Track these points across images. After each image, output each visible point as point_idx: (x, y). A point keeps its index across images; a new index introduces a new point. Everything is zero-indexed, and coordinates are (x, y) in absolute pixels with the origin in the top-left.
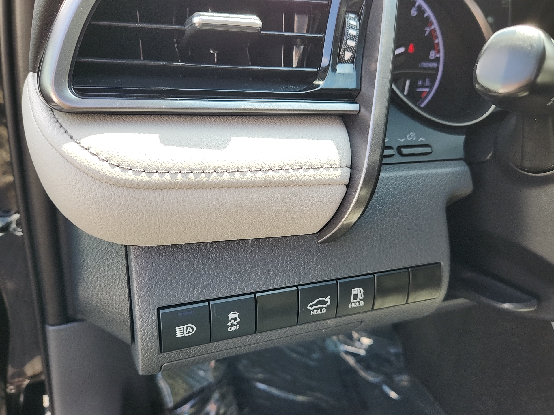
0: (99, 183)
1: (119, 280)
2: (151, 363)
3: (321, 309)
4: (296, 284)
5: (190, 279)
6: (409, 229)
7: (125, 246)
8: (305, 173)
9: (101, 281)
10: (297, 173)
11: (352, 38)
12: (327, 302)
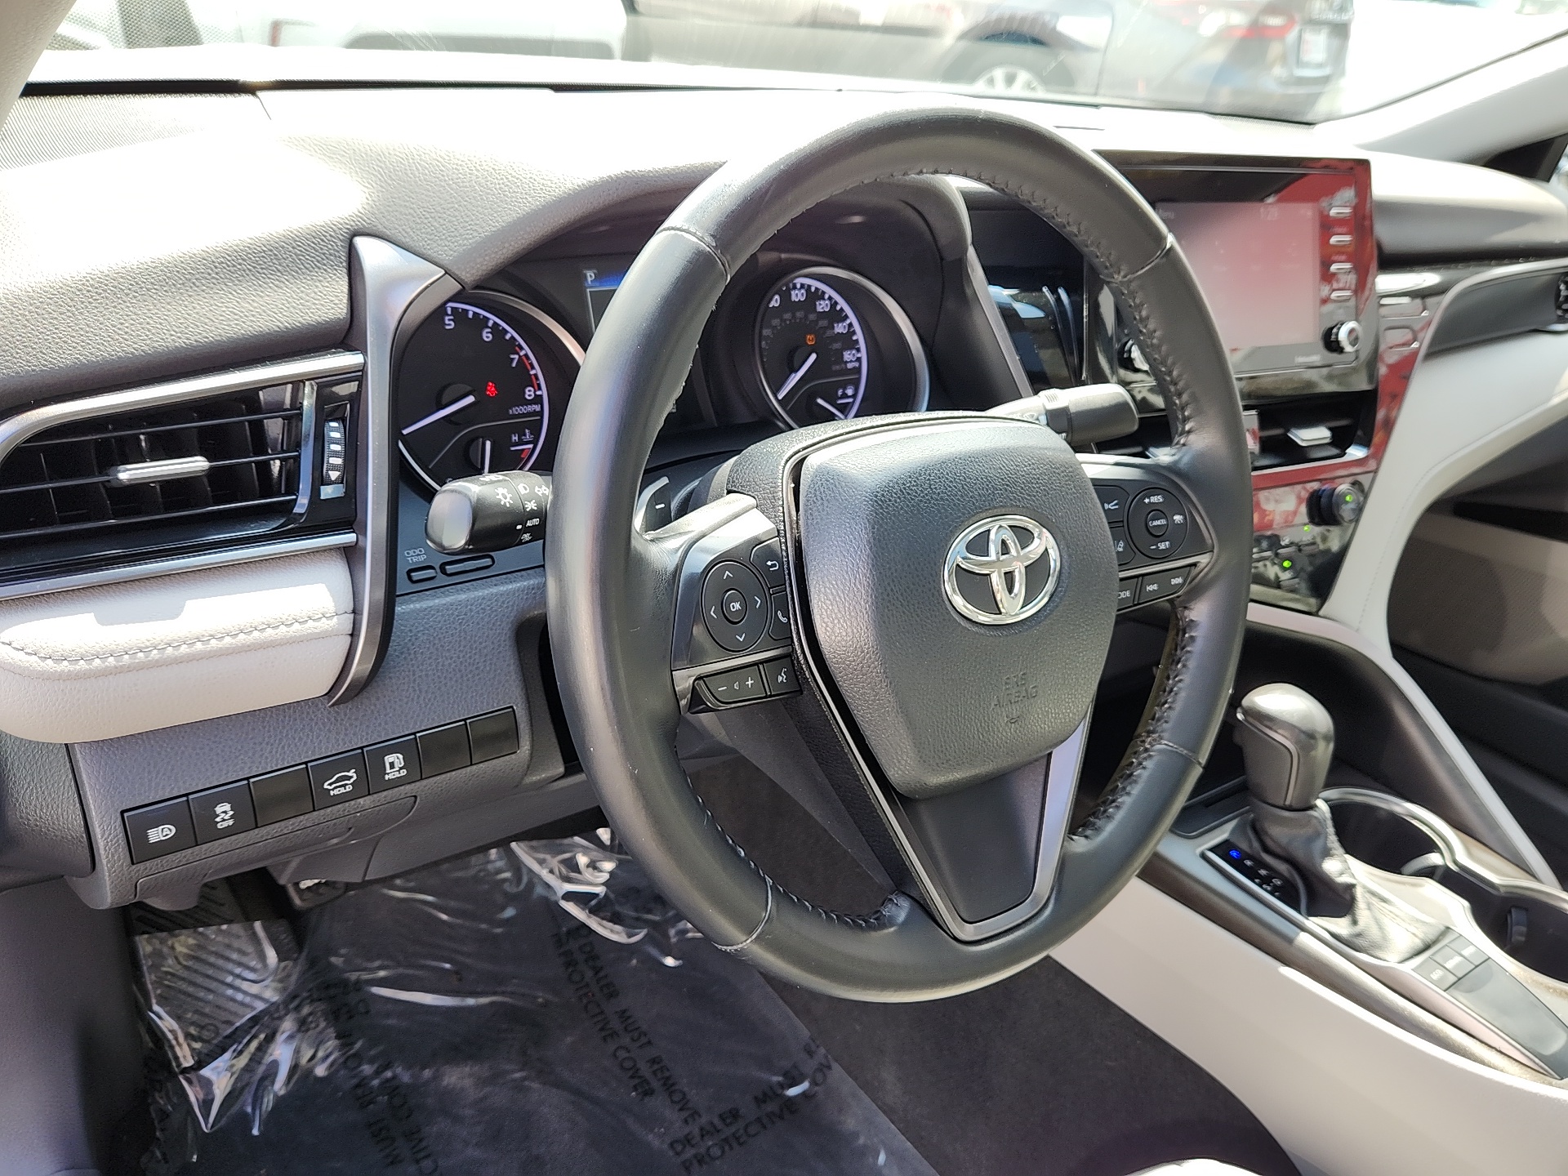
0: (29, 679)
1: (64, 788)
2: (121, 880)
3: (344, 786)
4: (304, 761)
5: (158, 773)
6: (460, 671)
7: (66, 745)
8: (288, 629)
9: (37, 793)
10: (277, 631)
11: (335, 454)
12: (352, 777)
